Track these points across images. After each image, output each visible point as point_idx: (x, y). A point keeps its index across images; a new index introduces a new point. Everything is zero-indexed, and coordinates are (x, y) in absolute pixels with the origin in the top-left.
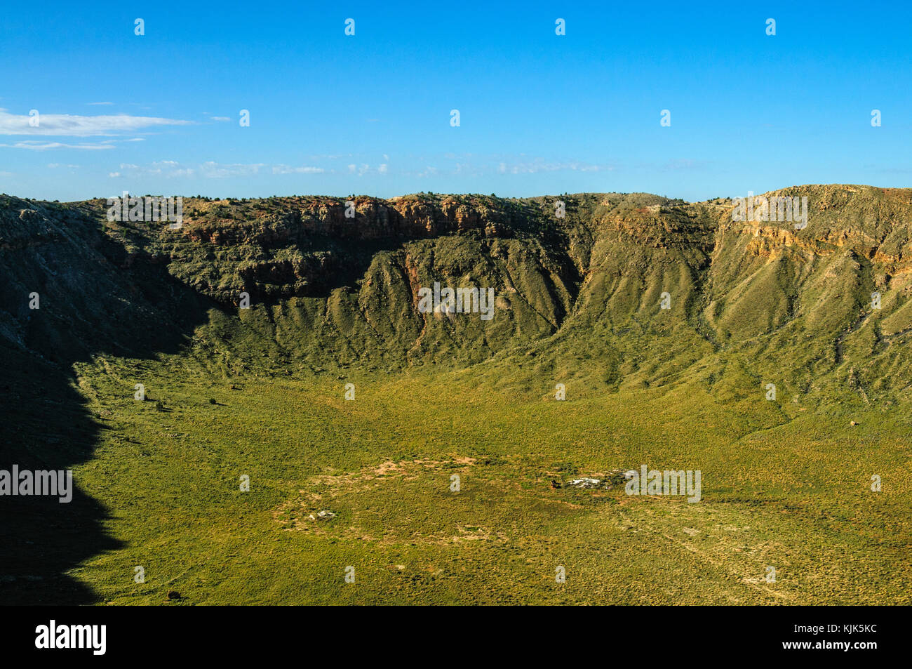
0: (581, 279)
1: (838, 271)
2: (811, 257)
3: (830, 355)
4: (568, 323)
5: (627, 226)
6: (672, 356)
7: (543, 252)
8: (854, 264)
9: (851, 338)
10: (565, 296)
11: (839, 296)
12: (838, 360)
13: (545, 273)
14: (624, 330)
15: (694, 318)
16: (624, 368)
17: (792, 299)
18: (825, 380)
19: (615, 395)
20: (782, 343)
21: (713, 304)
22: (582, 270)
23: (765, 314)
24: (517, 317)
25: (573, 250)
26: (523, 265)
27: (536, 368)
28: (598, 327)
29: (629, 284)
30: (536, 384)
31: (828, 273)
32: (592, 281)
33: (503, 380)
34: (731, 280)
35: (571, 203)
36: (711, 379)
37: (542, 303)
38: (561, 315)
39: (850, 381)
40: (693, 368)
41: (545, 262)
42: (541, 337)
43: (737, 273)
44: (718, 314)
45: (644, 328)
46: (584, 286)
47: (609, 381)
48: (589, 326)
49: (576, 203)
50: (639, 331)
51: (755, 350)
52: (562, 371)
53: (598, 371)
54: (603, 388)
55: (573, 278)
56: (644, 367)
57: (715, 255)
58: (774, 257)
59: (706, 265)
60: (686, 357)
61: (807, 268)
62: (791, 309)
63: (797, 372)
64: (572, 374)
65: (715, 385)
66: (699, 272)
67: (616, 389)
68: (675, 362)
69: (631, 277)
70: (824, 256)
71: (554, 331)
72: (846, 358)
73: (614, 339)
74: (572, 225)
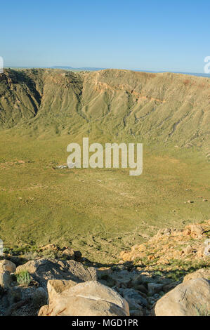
0: (41, 98)
1: (122, 97)
2: (114, 92)
3: (122, 124)
4: (39, 113)
5: (55, 80)
6: (74, 124)
7: (28, 89)
8: (127, 95)
9: (127, 118)
10: (37, 104)
11: (123, 105)
12: (125, 125)
13: (29, 96)
14: (57, 115)
15: (79, 112)
16: (60, 128)
17: (109, 105)
18: (122, 132)
19: (60, 137)
20: (108, 120)
21: (84, 107)
22: (41, 95)
23: (101, 111)
24: (22, 111)
25: (37, 88)
26: (22, 93)
27: (32, 128)
28: (49, 114)
29: (57, 100)
30: (33, 134)
31: (119, 98)
32: (44, 99)
33: (22, 133)
34: (89, 99)
35: (35, 72)
36: (88, 131)
37: (30, 106)
38: (36, 110)
39: (129, 132)
40: (82, 128)
41: (29, 92)
42: (31, 118)
43: (91, 97)
44: (86, 110)
45: (64, 114)
46: (42, 100)
47: (57, 133)
48: (46, 114)
49: (37, 72)
50: (62, 115)
51: (99, 122)
52: (40, 129)
53: (53, 129)
54: (56, 135)
55: (38, 97)
56: (66, 128)
57: (84, 90)
58: (102, 92)
59: (81, 94)
60: (79, 124)
61: (113, 95)
62: (109, 109)
63: (114, 129)
64: (44, 131)
65: (90, 134)
66: (79, 95)
67: (59, 135)
68: (76, 126)
69: (57, 97)
70: (118, 92)
71: (35, 116)
72: (127, 125)
73: (55, 118)
74: (36, 79)
